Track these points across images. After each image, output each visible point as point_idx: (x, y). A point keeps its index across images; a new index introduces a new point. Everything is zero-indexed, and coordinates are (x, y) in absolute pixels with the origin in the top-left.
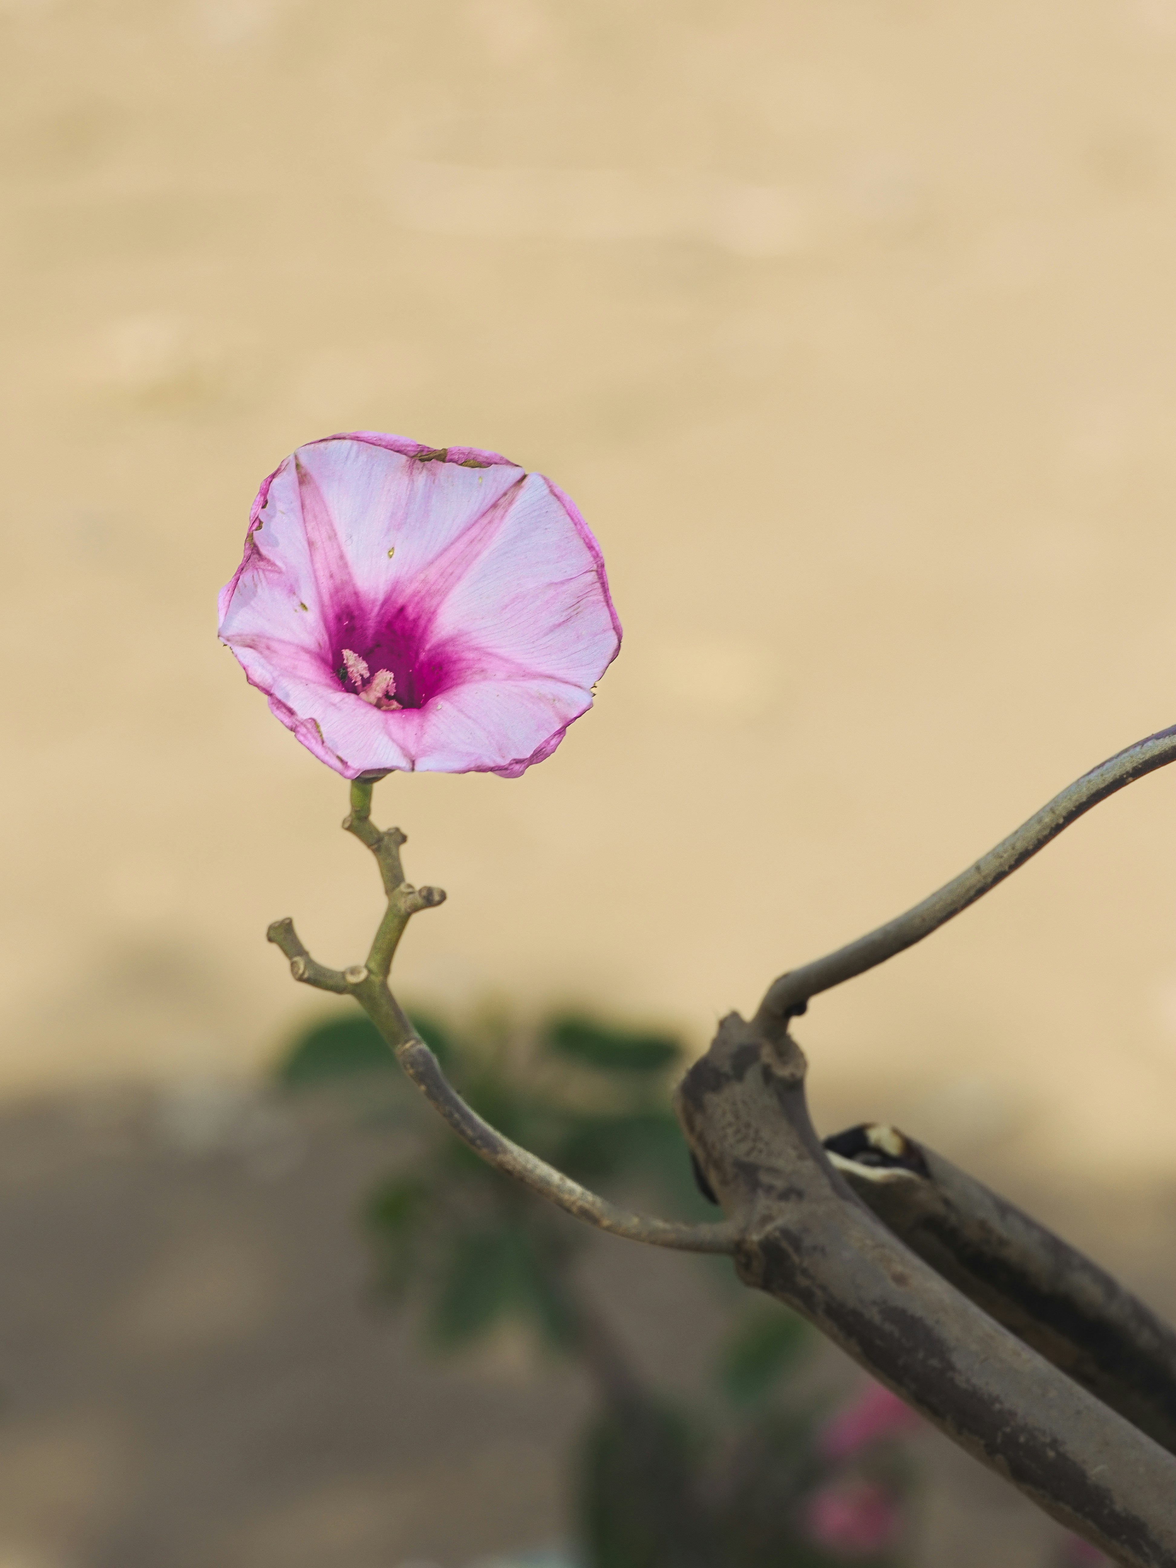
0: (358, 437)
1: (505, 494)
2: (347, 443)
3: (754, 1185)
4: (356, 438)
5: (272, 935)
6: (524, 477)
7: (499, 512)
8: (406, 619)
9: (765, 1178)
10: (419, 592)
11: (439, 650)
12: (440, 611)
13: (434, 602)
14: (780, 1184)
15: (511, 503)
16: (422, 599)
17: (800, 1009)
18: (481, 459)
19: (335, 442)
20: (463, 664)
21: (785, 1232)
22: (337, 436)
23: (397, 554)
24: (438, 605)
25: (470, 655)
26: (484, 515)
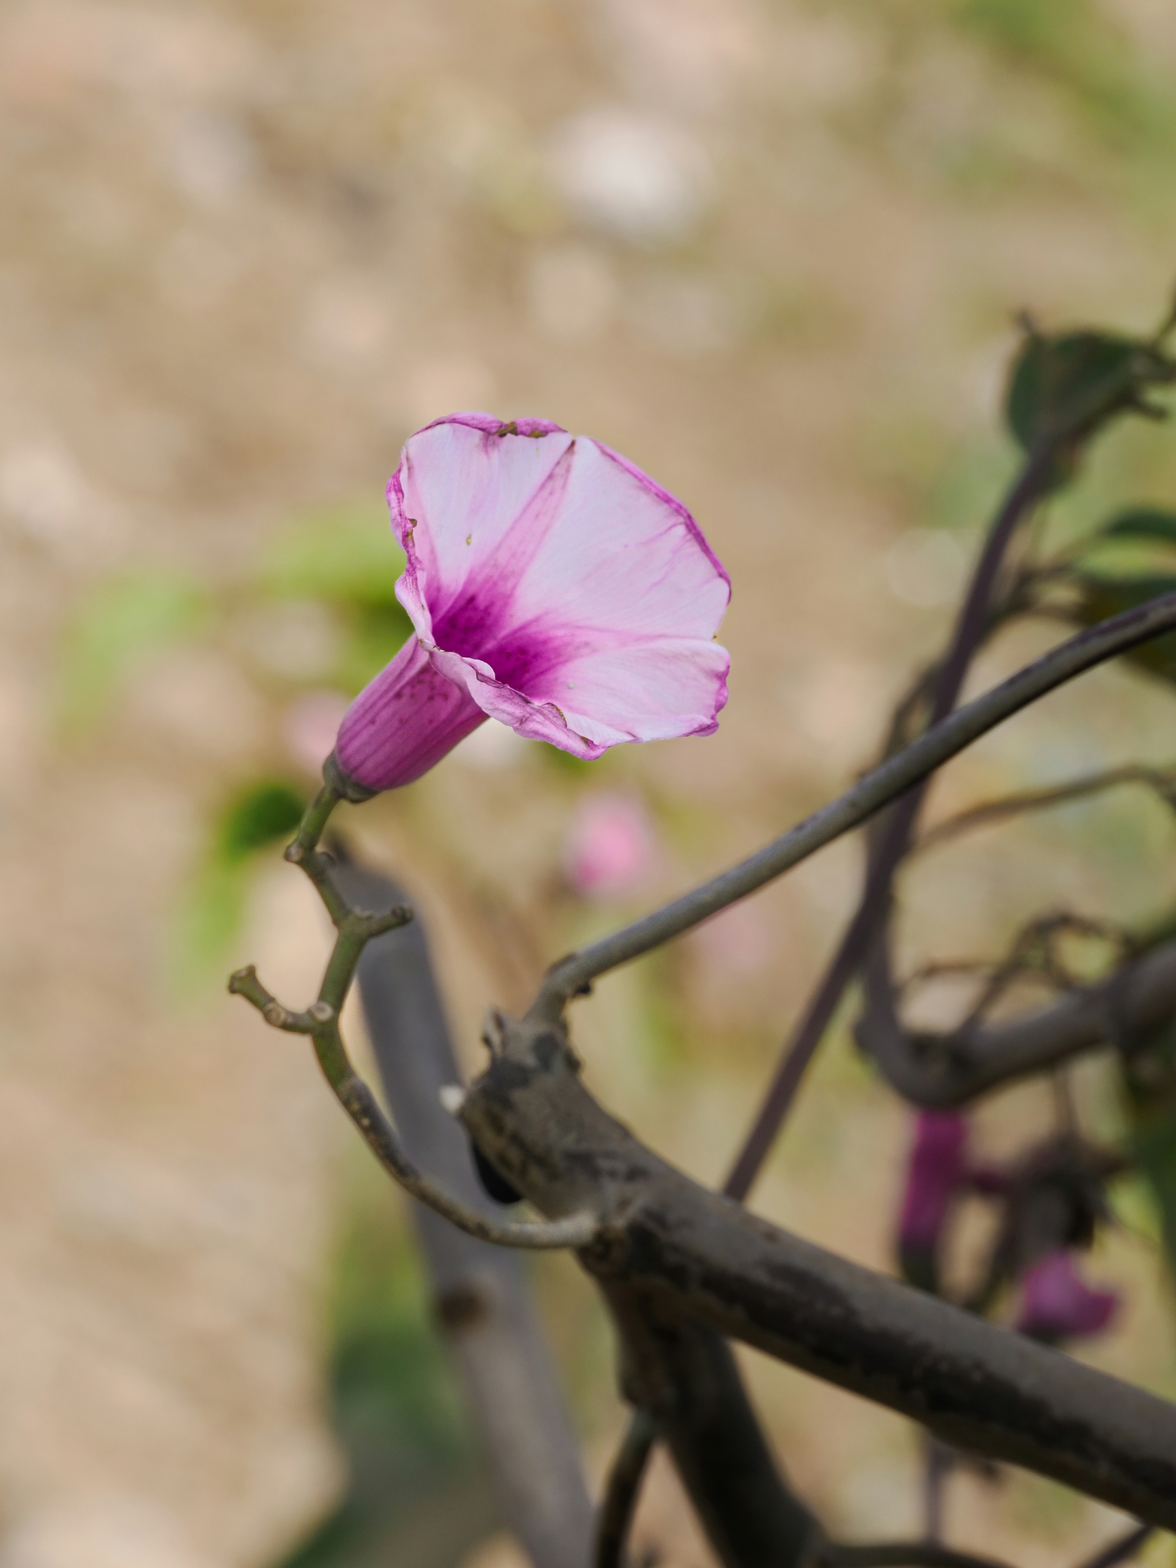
0: (455, 419)
1: (558, 463)
2: (446, 428)
3: (595, 1173)
4: (454, 421)
5: (237, 985)
6: (573, 444)
7: (558, 483)
8: (476, 609)
9: (604, 1164)
10: (491, 577)
11: (519, 634)
12: (519, 592)
13: (509, 585)
14: (621, 1167)
15: (568, 470)
16: (495, 584)
17: (585, 990)
18: (541, 428)
19: (439, 427)
20: (556, 643)
21: (649, 1213)
22: (439, 421)
23: (474, 540)
24: (514, 587)
25: (560, 633)
26: (542, 487)
